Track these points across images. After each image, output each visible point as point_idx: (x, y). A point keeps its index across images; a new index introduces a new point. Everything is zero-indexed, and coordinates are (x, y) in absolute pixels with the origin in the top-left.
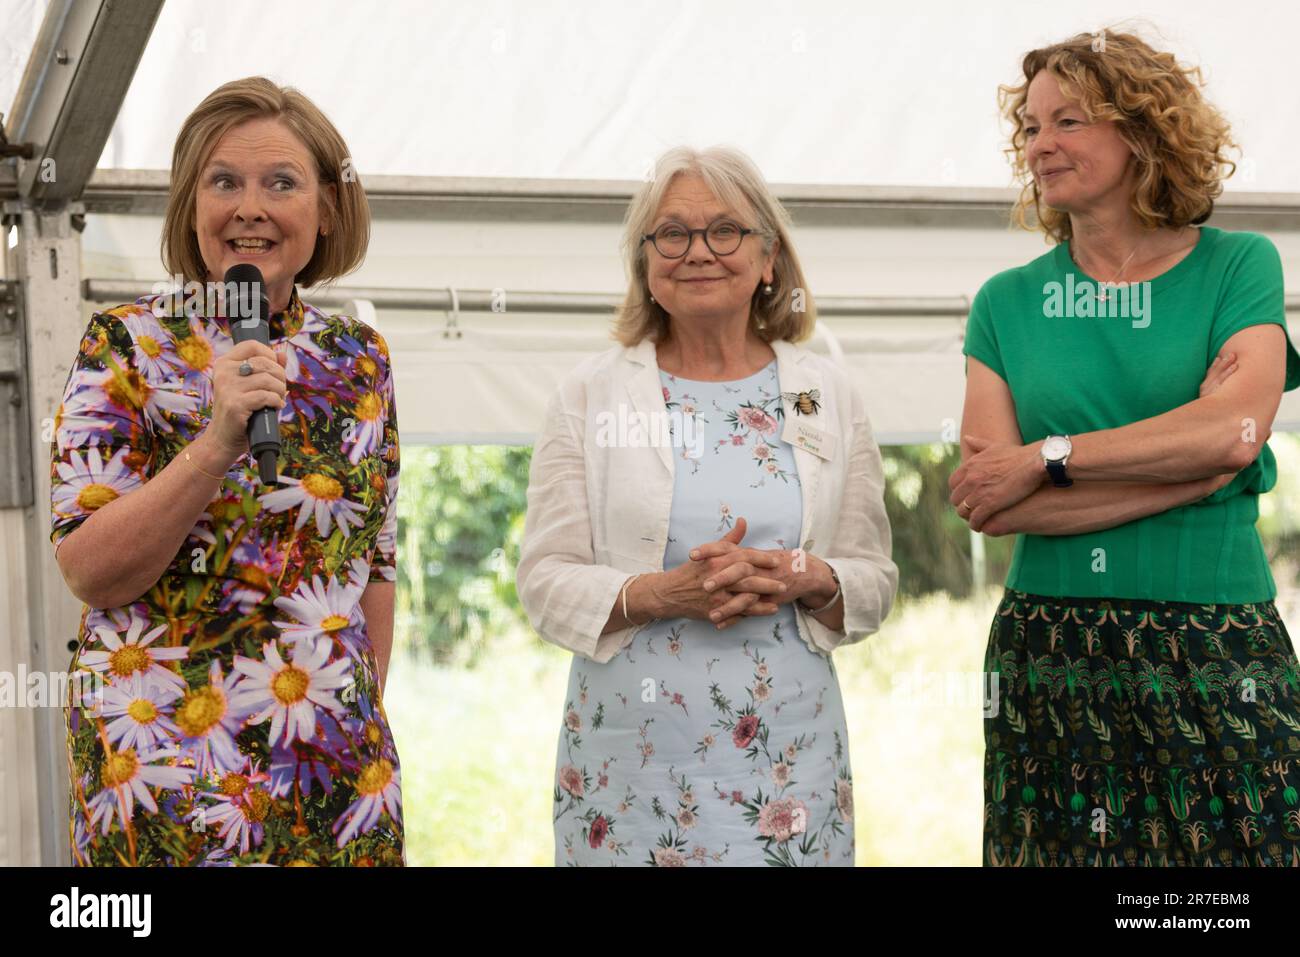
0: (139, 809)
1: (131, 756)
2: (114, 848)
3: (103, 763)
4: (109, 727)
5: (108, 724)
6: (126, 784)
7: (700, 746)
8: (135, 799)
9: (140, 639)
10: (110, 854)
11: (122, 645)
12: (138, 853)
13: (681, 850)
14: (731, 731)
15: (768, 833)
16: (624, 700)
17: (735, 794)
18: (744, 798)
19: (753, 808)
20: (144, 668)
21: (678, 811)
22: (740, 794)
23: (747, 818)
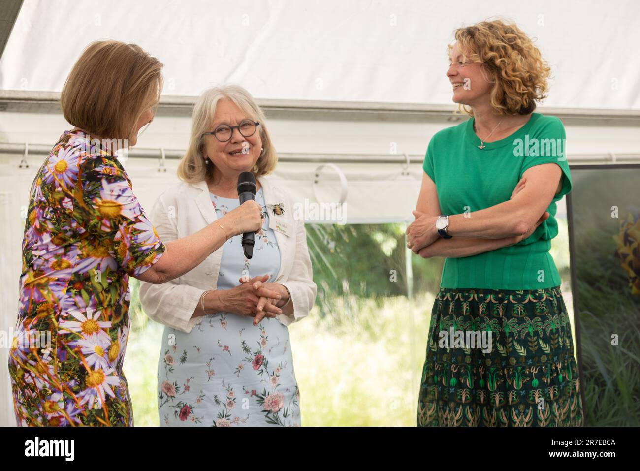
0: (107, 396)
1: (101, 372)
2: (95, 416)
3: (86, 376)
4: (87, 359)
5: (86, 357)
6: (100, 385)
7: (237, 370)
8: (105, 392)
9: (93, 317)
10: (93, 419)
11: (86, 320)
12: (109, 417)
13: (228, 419)
14: (251, 362)
15: (268, 409)
16: (199, 350)
17: (252, 391)
18: (257, 393)
19: (261, 398)
20: (97, 332)
21: (226, 401)
22: (255, 391)
23: (258, 402)
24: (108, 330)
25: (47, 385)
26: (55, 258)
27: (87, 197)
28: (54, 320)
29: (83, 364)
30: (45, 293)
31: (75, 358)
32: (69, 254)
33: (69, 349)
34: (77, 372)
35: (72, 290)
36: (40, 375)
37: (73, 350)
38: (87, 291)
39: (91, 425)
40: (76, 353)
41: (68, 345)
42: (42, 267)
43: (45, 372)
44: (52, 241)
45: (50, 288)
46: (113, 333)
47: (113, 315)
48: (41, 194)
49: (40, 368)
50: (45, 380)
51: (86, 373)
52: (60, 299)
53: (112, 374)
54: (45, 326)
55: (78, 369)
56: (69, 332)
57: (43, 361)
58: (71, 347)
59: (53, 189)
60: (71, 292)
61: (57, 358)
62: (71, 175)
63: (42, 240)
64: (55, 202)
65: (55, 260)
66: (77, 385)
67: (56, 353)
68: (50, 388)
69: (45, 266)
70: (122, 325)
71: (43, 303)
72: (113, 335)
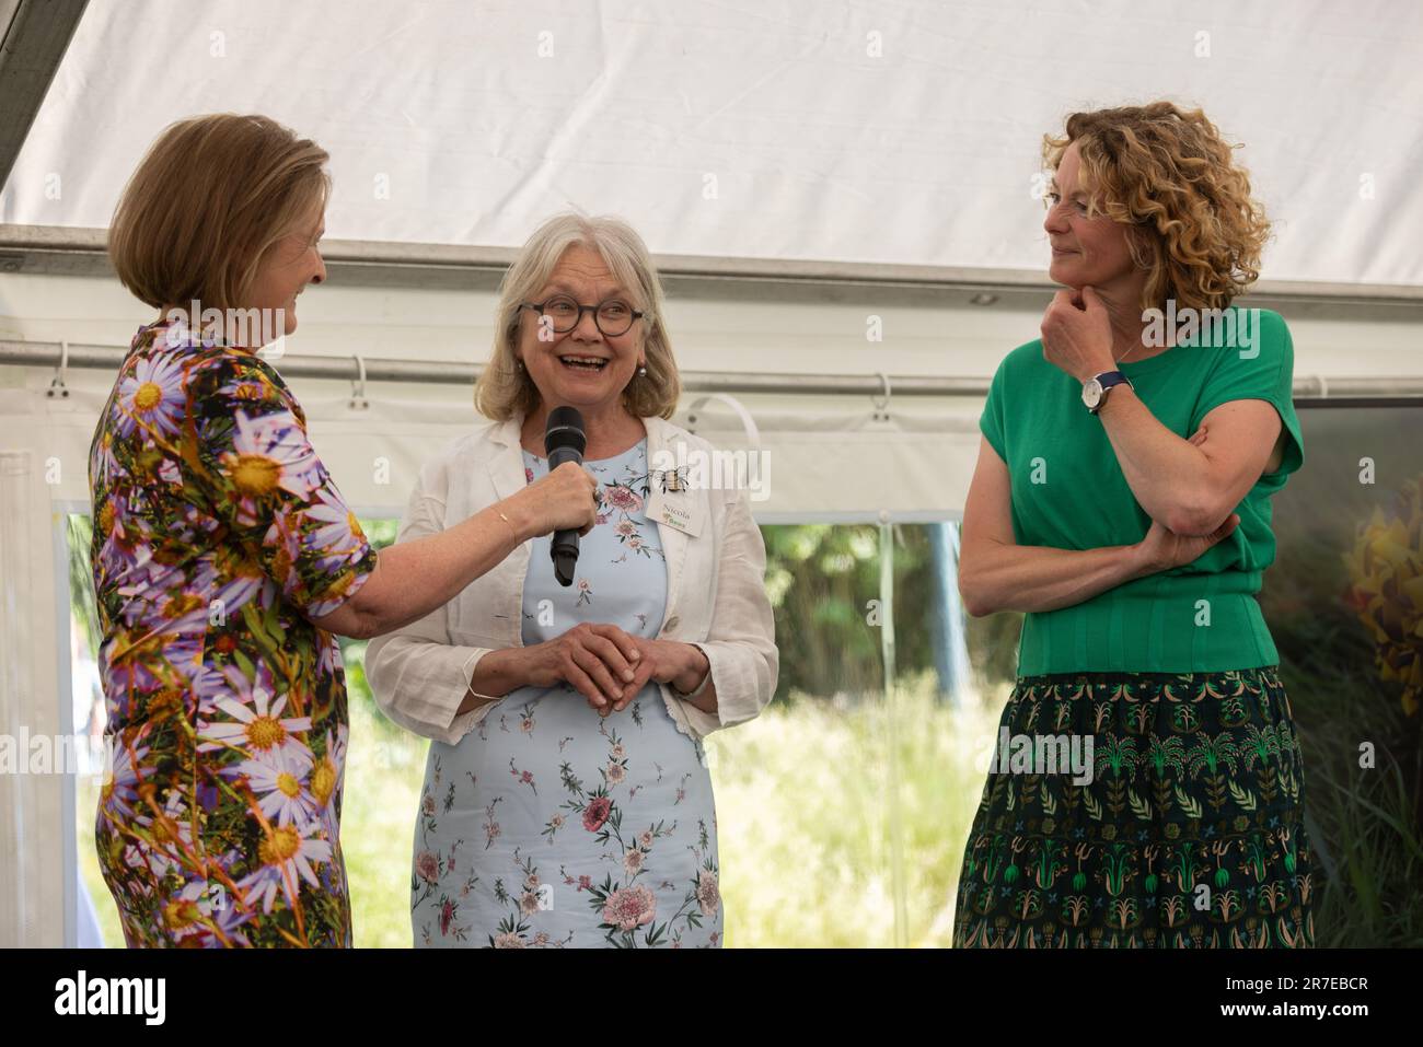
0: (303, 884)
1: (293, 831)
2: (277, 927)
3: (261, 840)
4: (262, 803)
5: (261, 798)
6: (290, 860)
7: (549, 828)
8: (299, 875)
9: (269, 710)
10: (272, 933)
11: (255, 718)
12: (306, 929)
13: (522, 936)
14: (581, 813)
15: (613, 921)
16: (474, 779)
17: (582, 878)
18: (592, 884)
19: (600, 894)
20: (281, 741)
21: (521, 896)
22: (588, 878)
23: (592, 904)
24: (306, 736)
25: (176, 866)
26: (169, 595)
27: (208, 452)
28: (185, 724)
29: (253, 815)
30: (159, 669)
31: (236, 802)
32: (195, 581)
33: (222, 784)
34: (242, 831)
35: (214, 655)
36: (160, 846)
37: (232, 785)
38: (246, 652)
39: (270, 946)
40: (238, 790)
41: (218, 775)
42: (145, 618)
43: (170, 838)
44: (155, 559)
45: (168, 658)
46: (317, 741)
47: (314, 703)
48: (115, 463)
49: (160, 830)
50: (171, 856)
51: (260, 833)
52: (192, 679)
53: (315, 836)
54: (167, 739)
55: (244, 826)
56: (219, 747)
57: (168, 814)
58: (227, 779)
59: (138, 447)
60: (212, 659)
61: (198, 804)
62: (170, 410)
63: (134, 561)
64: (145, 473)
65: (170, 599)
66: (241, 860)
67: (194, 794)
68: (181, 873)
69: (149, 615)
70: (335, 722)
71: (156, 691)
72: (317, 746)
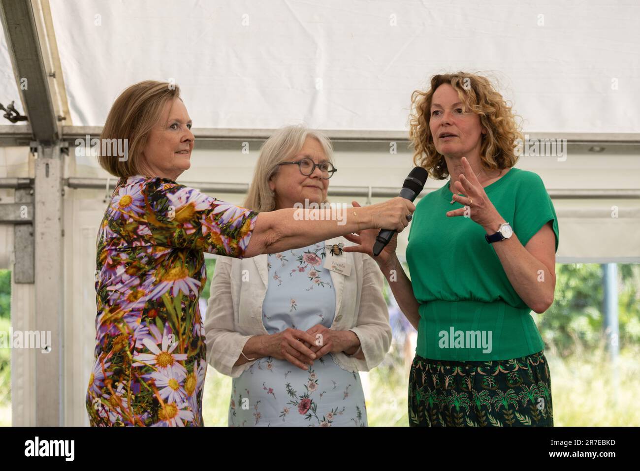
1: (174, 405)
3: (159, 409)
4: (160, 392)
5: (160, 390)
6: (173, 419)
7: (282, 414)
11: (161, 352)
14: (297, 406)
16: (248, 392)
20: (172, 364)
24: (184, 362)
25: (121, 418)
26: (131, 290)
28: (128, 353)
29: (156, 397)
30: (121, 326)
31: (148, 391)
32: (144, 283)
33: (142, 382)
34: (150, 404)
35: (146, 319)
36: (113, 408)
37: (147, 383)
38: (162, 318)
40: (150, 385)
41: (141, 378)
42: (118, 301)
43: (118, 405)
44: (126, 272)
45: (125, 320)
46: (189, 365)
47: (189, 348)
49: (113, 401)
50: (118, 413)
51: (159, 405)
52: (134, 330)
53: (185, 409)
54: (119, 359)
55: (151, 402)
56: (142, 365)
57: (117, 394)
58: (145, 380)
59: (123, 222)
60: (145, 321)
61: (131, 390)
63: (115, 274)
64: (129, 233)
65: (131, 292)
66: (150, 417)
67: (129, 386)
68: (123, 421)
69: (121, 299)
70: (199, 357)
71: (118, 335)
72: (189, 368)
